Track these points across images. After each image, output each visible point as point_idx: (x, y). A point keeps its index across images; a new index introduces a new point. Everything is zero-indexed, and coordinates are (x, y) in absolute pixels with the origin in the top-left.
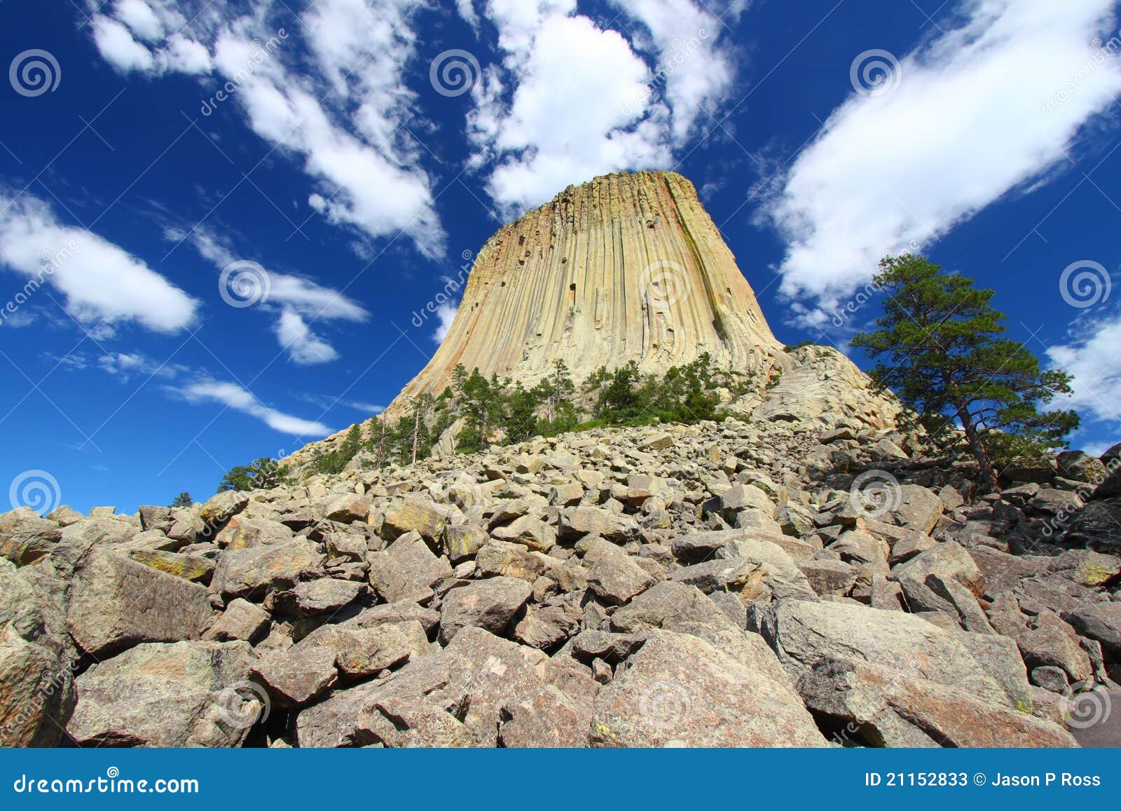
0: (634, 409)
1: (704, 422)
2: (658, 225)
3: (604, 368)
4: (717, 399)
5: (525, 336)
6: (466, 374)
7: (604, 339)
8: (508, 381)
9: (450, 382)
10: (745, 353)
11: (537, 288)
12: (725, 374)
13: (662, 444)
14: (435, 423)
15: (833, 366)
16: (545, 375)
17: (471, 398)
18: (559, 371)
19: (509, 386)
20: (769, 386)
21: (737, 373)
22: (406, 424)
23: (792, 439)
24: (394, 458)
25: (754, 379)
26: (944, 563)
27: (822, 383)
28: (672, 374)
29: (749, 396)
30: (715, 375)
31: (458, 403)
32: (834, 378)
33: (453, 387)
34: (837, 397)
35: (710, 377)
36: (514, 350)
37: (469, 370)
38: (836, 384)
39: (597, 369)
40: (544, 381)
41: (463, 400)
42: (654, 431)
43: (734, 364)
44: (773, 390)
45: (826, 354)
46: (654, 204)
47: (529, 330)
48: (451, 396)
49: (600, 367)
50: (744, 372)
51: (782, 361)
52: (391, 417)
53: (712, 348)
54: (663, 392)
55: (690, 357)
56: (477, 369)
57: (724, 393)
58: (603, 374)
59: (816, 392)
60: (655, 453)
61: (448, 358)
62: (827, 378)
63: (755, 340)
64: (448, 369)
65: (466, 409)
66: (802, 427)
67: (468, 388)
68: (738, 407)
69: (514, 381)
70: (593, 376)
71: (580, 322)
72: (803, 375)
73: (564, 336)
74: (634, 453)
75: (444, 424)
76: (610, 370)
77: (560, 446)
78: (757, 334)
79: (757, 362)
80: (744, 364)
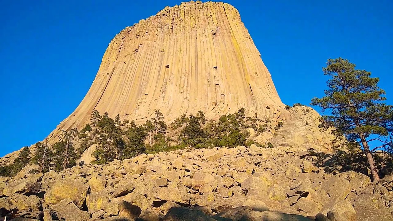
0: (200, 138)
1: (239, 147)
2: (218, 34)
3: (184, 115)
4: (248, 134)
5: (138, 95)
6: (99, 117)
7: (185, 99)
8: (127, 121)
9: (89, 122)
10: (264, 109)
11: (146, 66)
12: (253, 120)
13: (214, 158)
14: (79, 146)
15: (310, 118)
16: (149, 119)
17: (102, 131)
18: (158, 116)
19: (127, 124)
20: (276, 128)
21: (258, 120)
22: (60, 146)
23: (285, 156)
24: (51, 168)
25: (269, 124)
26: (339, 209)
27: (305, 127)
28: (223, 119)
29: (265, 133)
30: (247, 121)
31: (94, 135)
32: (310, 124)
33: (91, 124)
34: (312, 135)
35: (244, 122)
36: (130, 103)
37: (102, 114)
38: (311, 127)
39: (180, 116)
40: (148, 122)
41: (97, 132)
42: (211, 151)
43: (258, 115)
44: (278, 130)
45: (308, 111)
46: (216, 21)
47: (140, 92)
48: (90, 130)
49: (182, 114)
50: (263, 120)
51: (284, 114)
52: (50, 142)
53: (246, 105)
54: (218, 130)
55: (234, 110)
56: (106, 114)
57: (251, 131)
58: (183, 118)
59: (301, 132)
60: (210, 163)
61: (88, 107)
62: (307, 124)
63: (269, 102)
64: (88, 113)
65: (99, 138)
66: (291, 150)
67: (101, 125)
68: (258, 139)
69: (130, 122)
70: (178, 119)
71: (171, 88)
72: (295, 122)
73: (162, 96)
74: (199, 163)
75: (84, 147)
76: (188, 116)
77: (156, 159)
78: (271, 98)
79: (270, 114)
80: (263, 115)
